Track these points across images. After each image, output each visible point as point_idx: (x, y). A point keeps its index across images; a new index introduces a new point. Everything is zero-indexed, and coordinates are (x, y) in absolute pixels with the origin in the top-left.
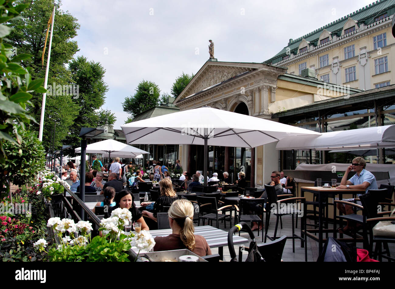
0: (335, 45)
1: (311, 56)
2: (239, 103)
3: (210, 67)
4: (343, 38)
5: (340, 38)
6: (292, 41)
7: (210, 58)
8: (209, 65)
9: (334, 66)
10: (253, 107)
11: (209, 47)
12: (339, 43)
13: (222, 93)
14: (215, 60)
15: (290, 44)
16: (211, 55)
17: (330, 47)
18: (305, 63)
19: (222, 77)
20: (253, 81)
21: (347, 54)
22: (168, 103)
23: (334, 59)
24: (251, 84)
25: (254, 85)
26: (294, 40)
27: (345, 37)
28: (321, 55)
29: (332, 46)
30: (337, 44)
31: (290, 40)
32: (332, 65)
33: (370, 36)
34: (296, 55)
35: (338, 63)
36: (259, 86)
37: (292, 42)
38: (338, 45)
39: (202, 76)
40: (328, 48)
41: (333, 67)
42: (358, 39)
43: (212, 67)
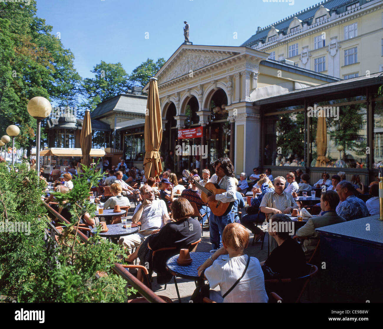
0: (305, 34)
1: (280, 44)
2: (216, 89)
3: (184, 51)
4: (314, 26)
5: (311, 26)
6: (260, 28)
7: (185, 42)
8: (183, 49)
9: (304, 55)
10: (232, 94)
11: (184, 29)
12: (309, 32)
13: (198, 79)
14: (190, 44)
15: (258, 32)
16: (186, 38)
17: (300, 36)
18: (274, 52)
19: (198, 61)
20: (234, 67)
21: (317, 44)
22: (134, 91)
23: (303, 48)
24: (232, 69)
25: (234, 70)
26: (262, 28)
27: (316, 25)
28: (290, 44)
29: (303, 35)
30: (307, 33)
31: (258, 27)
32: (302, 54)
33: (341, 26)
34: (265, 44)
35: (308, 53)
36: (240, 71)
37: (260, 30)
38: (309, 34)
39: (175, 60)
40: (298, 37)
41: (303, 57)
42: (330, 28)
43: (187, 51)
